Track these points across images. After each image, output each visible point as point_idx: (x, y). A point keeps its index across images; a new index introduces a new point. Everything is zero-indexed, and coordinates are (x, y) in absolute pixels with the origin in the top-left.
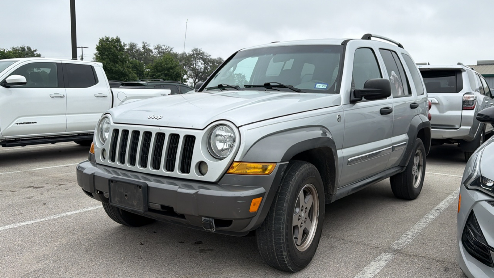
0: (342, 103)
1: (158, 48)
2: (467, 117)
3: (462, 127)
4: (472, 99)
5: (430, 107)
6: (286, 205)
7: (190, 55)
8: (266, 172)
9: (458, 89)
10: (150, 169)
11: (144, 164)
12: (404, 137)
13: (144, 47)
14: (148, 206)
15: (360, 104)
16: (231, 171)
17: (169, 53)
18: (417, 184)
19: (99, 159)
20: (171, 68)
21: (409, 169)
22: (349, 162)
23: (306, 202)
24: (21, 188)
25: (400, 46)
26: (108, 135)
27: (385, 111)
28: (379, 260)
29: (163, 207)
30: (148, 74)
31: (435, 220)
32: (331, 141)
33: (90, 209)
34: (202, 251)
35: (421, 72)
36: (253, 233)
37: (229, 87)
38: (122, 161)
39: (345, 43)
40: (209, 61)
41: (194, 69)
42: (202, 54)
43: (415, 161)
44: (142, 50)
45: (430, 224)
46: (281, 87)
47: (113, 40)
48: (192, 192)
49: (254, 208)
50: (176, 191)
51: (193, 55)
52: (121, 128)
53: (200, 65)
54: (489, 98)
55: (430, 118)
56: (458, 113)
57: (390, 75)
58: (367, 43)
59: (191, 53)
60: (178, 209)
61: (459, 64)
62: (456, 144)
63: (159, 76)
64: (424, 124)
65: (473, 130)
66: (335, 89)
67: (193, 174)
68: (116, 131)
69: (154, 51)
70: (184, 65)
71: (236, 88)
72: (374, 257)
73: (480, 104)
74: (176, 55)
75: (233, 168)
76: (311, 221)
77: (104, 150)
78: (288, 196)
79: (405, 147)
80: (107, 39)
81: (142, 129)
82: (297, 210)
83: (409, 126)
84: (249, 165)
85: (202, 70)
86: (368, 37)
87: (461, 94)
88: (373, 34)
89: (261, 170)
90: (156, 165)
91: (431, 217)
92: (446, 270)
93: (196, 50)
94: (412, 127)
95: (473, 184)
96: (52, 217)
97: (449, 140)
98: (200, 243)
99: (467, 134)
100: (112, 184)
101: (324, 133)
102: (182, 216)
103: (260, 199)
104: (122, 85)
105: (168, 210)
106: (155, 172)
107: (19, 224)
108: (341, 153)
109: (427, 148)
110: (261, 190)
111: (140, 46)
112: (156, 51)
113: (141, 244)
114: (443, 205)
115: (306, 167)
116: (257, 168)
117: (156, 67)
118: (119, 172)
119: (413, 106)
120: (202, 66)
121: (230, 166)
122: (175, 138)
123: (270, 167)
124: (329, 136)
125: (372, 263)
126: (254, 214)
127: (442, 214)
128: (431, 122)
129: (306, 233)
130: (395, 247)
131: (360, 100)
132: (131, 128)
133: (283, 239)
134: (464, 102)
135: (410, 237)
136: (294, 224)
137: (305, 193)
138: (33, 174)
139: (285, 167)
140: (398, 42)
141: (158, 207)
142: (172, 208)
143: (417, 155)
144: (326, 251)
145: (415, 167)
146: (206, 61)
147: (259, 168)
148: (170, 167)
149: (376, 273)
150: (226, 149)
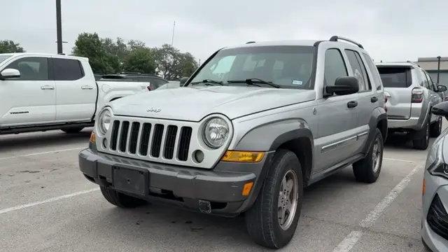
0: (317, 98)
1: (132, 43)
2: (416, 109)
3: (411, 118)
4: (420, 93)
5: (386, 101)
6: (273, 190)
7: (161, 50)
8: (257, 160)
9: (408, 84)
10: (149, 157)
11: (144, 152)
12: (367, 127)
13: (118, 42)
14: (149, 190)
15: (331, 99)
16: (225, 159)
17: (142, 48)
18: (375, 169)
19: (100, 147)
20: (144, 62)
21: (370, 155)
22: (322, 150)
23: (288, 185)
24: (17, 172)
25: (360, 46)
26: (108, 127)
27: (351, 105)
28: (351, 237)
29: (163, 191)
30: (123, 67)
31: (395, 201)
32: (309, 132)
33: (85, 192)
34: (193, 230)
35: (378, 68)
36: (243, 214)
37: (214, 83)
38: (123, 149)
39: (317, 45)
40: (179, 56)
41: (165, 63)
42: (172, 49)
43: (374, 149)
44: (117, 45)
45: (391, 205)
46: (261, 83)
47: (91, 36)
48: (190, 177)
49: (246, 192)
50: (176, 177)
51: (164, 50)
52: (122, 119)
53: (170, 59)
54: (432, 92)
55: (386, 110)
56: (408, 105)
57: (354, 72)
58: (334, 44)
59: (162, 48)
60: (177, 193)
61: (408, 62)
62: (405, 132)
63: (133, 69)
64: (382, 115)
65: (421, 121)
66: (309, 85)
67: (190, 161)
68: (117, 123)
69: (127, 45)
70: (155, 59)
71: (221, 84)
72: (346, 235)
73: (427, 97)
74: (147, 50)
75: (226, 156)
76: (292, 203)
77: (105, 139)
78: (275, 182)
79: (367, 136)
80: (86, 35)
81: (142, 121)
82: (281, 193)
83: (370, 118)
84: (241, 153)
85: (172, 64)
86: (335, 39)
87: (410, 89)
88: (338, 36)
89: (251, 158)
90: (155, 153)
91: (391, 198)
92: (410, 245)
93: (166, 45)
94: (372, 118)
95: (437, 170)
96: (51, 199)
97: (400, 129)
98: (190, 222)
99: (415, 123)
100: (115, 170)
101: (302, 125)
102: (181, 199)
103: (251, 184)
104: (103, 77)
105: (168, 194)
106: (155, 159)
107: (22, 206)
108: (317, 142)
109: (384, 137)
110: (252, 176)
111: (114, 41)
112: (130, 45)
113: (137, 224)
114: (399, 187)
115: (289, 156)
116: (248, 156)
117: (131, 61)
118: (120, 159)
119: (374, 100)
120: (172, 60)
121: (224, 154)
122: (173, 129)
123: (260, 155)
124: (306, 127)
125: (346, 240)
126: (246, 198)
127: (399, 195)
128: (388, 114)
129: (287, 214)
130: (363, 225)
131: (332, 95)
132: (131, 120)
133: (270, 219)
134: (413, 96)
135: (374, 216)
136: (279, 206)
137: (287, 179)
138: (27, 159)
139: (273, 155)
140: (359, 43)
141: (158, 191)
142: (171, 192)
143: (376, 143)
144: (303, 230)
145: (374, 154)
146: (175, 55)
147: (250, 156)
148: (169, 154)
149: (349, 249)
150: (219, 139)
